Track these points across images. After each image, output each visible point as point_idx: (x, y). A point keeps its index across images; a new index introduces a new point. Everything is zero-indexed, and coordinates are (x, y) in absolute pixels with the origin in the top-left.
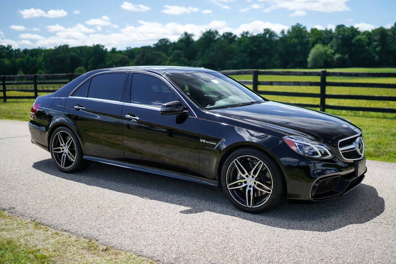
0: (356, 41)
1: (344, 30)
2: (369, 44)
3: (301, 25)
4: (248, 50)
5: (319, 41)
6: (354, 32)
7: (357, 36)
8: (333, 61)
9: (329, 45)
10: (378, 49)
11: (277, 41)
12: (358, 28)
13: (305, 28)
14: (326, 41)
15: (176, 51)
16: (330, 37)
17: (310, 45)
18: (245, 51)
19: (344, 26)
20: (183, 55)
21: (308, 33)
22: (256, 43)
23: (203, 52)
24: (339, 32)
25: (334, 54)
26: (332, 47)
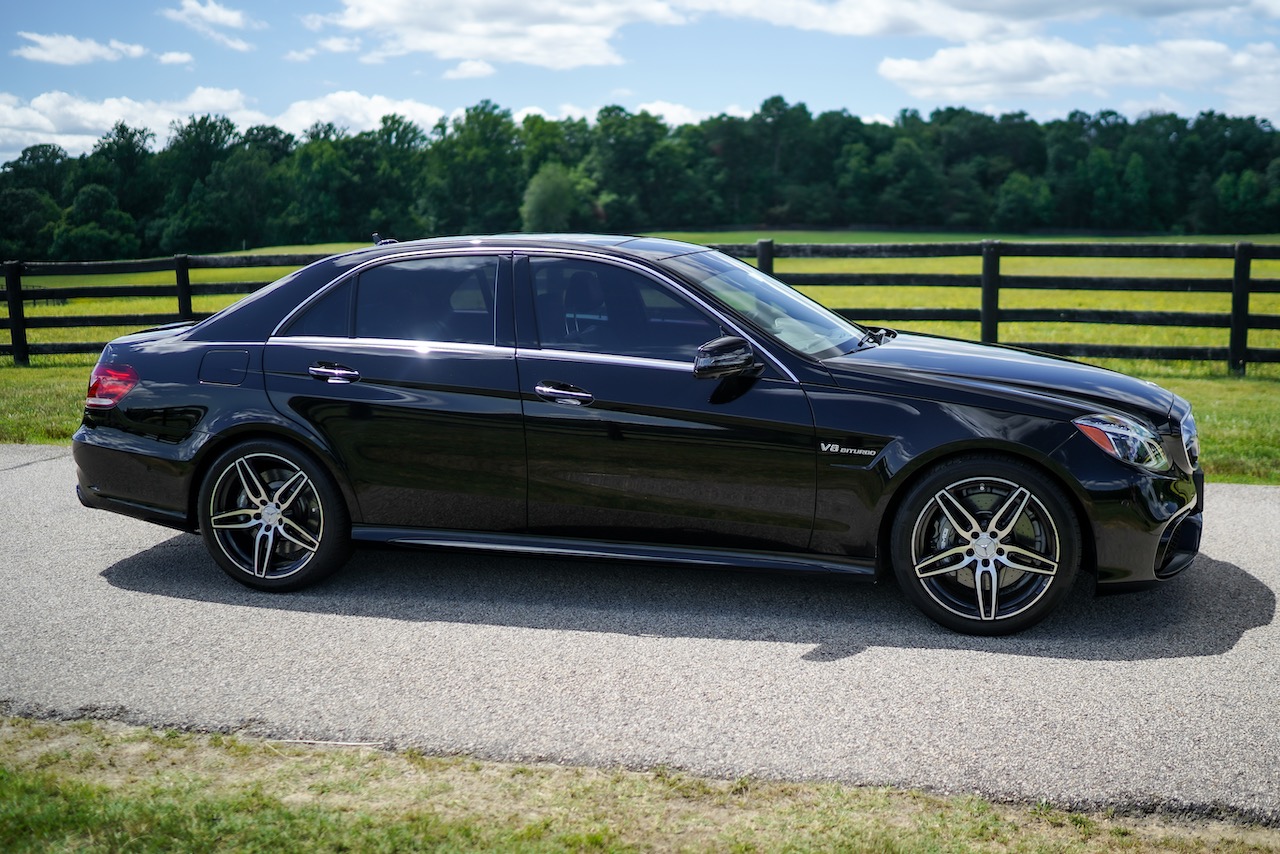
0: (659, 154)
1: (623, 123)
2: (693, 163)
3: (495, 107)
4: (335, 184)
5: (551, 155)
6: (650, 126)
7: (660, 140)
8: (596, 216)
9: (581, 166)
10: (719, 177)
11: (424, 155)
12: (661, 117)
13: (506, 114)
14: (571, 154)
15: (87, 189)
16: (581, 142)
17: (525, 167)
18: (324, 187)
19: (621, 109)
20: (115, 200)
21: (518, 131)
22: (359, 161)
23: (186, 190)
24: (606, 128)
25: (596, 193)
26: (589, 172)
